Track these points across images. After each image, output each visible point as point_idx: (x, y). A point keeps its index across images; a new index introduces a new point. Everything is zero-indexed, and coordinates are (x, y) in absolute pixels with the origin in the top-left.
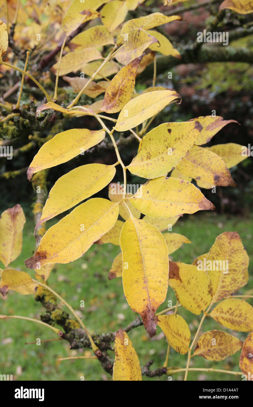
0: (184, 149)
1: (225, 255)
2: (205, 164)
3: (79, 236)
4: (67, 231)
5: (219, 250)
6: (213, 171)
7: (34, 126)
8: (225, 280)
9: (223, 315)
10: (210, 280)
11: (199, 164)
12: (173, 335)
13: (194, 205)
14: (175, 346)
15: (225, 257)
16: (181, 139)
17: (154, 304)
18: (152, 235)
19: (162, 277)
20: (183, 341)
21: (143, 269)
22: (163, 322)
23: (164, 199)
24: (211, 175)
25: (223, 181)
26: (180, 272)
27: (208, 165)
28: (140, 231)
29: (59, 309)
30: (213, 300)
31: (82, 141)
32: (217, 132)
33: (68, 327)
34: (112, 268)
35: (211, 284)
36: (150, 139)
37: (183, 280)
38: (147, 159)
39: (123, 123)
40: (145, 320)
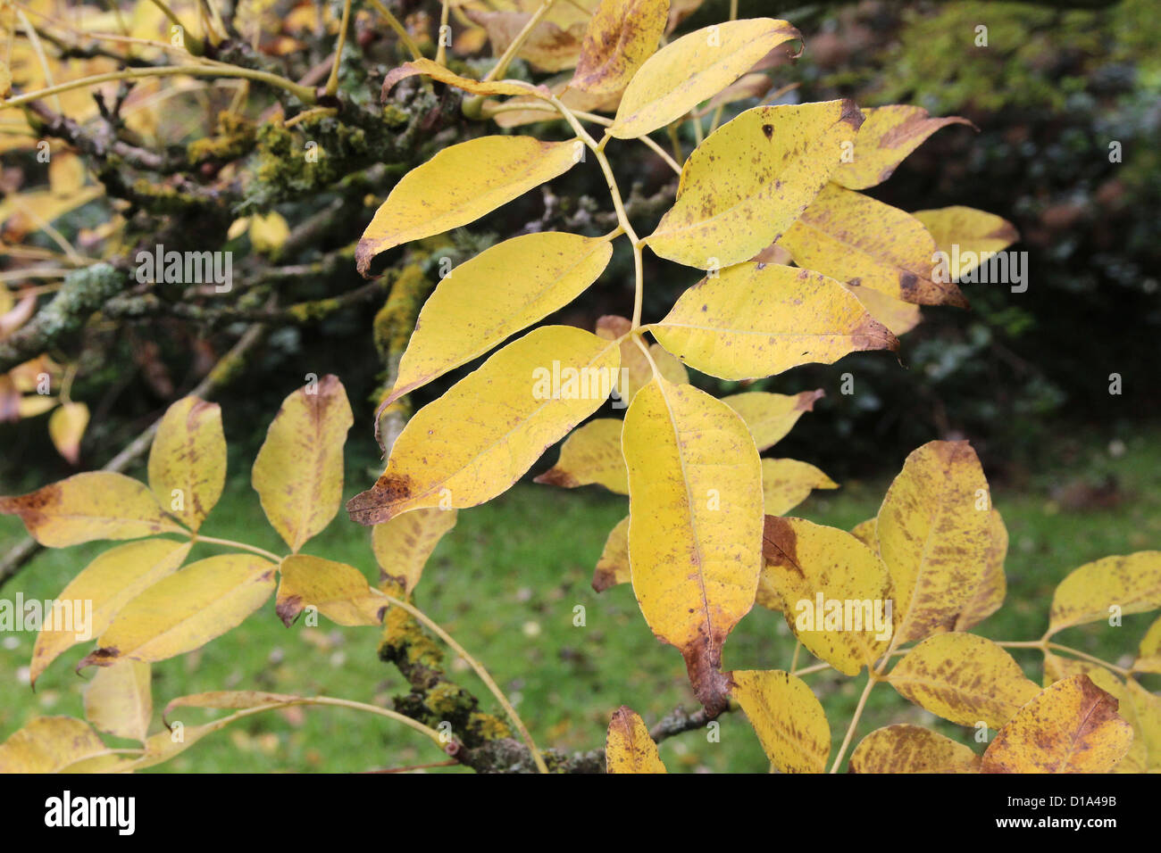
0: (811, 183)
1: (934, 507)
2: (876, 243)
3: (506, 434)
4: (471, 418)
5: (913, 490)
6: (899, 261)
7: (380, 147)
8: (933, 578)
9: (927, 680)
10: (888, 575)
11: (858, 244)
12: (777, 733)
13: (839, 338)
14: (782, 764)
15: (934, 511)
16: (801, 152)
17: (720, 620)
18: (716, 426)
19: (745, 544)
20: (808, 750)
21: (688, 525)
22: (747, 689)
23: (752, 327)
24: (891, 274)
25: (929, 291)
26: (798, 548)
27: (883, 245)
28: (681, 415)
29: (449, 682)
30: (895, 636)
31: (515, 169)
32: (912, 150)
33: (476, 734)
34: (602, 559)
35: (890, 588)
36: (712, 159)
37: (805, 573)
38: (703, 216)
39: (635, 117)
40: (695, 666)
